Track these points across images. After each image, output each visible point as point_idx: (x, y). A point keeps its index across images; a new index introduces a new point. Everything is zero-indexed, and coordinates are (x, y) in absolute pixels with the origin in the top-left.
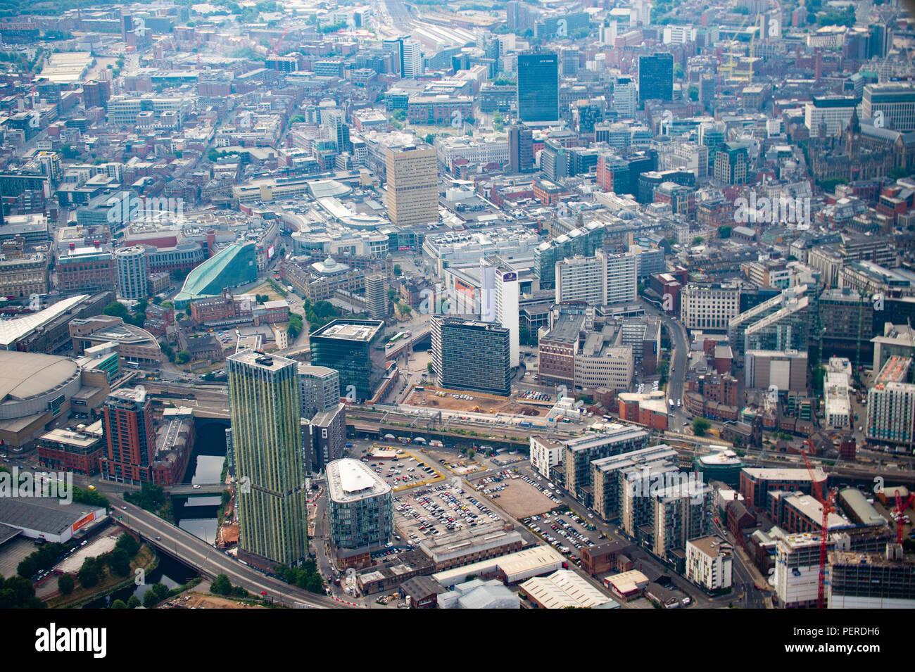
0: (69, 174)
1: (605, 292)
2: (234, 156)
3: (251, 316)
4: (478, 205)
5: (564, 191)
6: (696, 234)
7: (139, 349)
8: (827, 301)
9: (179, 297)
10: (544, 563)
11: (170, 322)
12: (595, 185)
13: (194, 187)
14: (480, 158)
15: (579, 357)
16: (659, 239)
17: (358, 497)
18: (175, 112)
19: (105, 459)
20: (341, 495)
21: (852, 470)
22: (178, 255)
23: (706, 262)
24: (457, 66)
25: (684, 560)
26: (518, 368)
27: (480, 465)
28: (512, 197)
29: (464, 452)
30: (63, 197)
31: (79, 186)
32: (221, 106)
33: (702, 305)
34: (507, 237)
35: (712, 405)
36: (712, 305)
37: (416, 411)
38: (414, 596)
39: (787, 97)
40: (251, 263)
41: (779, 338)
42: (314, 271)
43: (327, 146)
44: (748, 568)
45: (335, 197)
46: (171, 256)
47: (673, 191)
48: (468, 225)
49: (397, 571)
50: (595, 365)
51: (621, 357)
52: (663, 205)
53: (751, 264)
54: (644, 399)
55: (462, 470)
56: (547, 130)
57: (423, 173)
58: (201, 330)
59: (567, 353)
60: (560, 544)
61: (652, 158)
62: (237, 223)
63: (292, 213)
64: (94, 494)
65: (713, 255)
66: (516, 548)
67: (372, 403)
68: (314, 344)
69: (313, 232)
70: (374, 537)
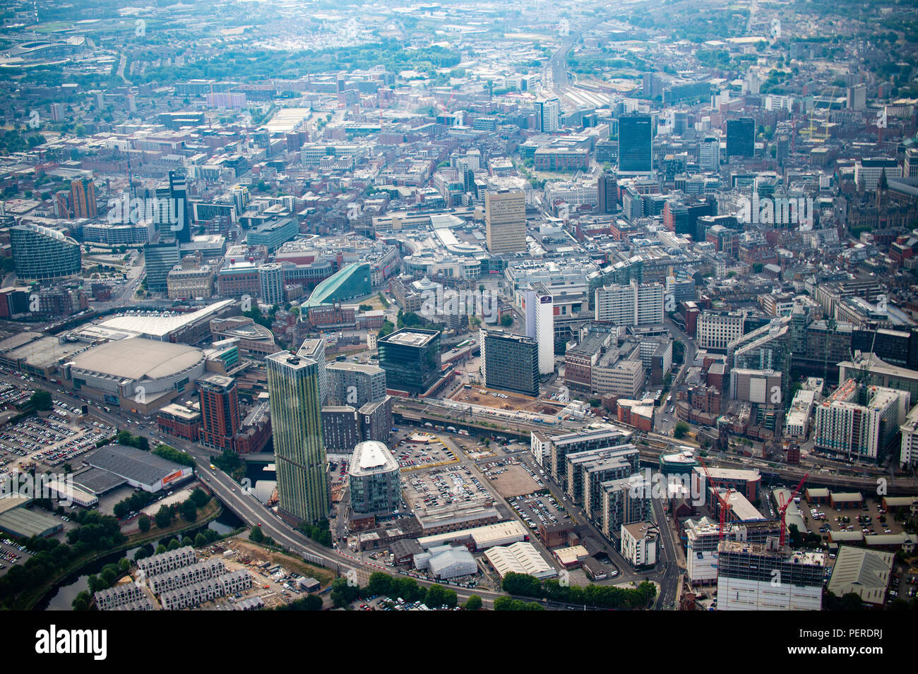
0: (253, 204)
1: (636, 314)
2: (383, 193)
3: (354, 321)
4: (561, 238)
5: (633, 229)
6: (732, 269)
7: (259, 344)
8: (814, 330)
9: (305, 305)
10: (509, 535)
11: (291, 324)
12: (662, 225)
13: (343, 217)
14: (578, 200)
15: (596, 368)
16: (693, 272)
17: (370, 473)
18: (350, 157)
19: (202, 429)
20: (358, 470)
21: (791, 473)
22: (311, 271)
23: (730, 293)
24: (586, 123)
25: (620, 540)
26: (552, 374)
27: (492, 452)
28: (592, 232)
29: (482, 440)
30: (244, 222)
31: (259, 214)
32: (389, 152)
33: (712, 328)
34: (573, 265)
35: (696, 412)
36: (720, 329)
37: (455, 405)
38: (397, 554)
39: (847, 157)
40: (366, 280)
41: (762, 359)
42: (413, 287)
43: (456, 186)
44: (676, 549)
45: (450, 228)
46: (306, 271)
47: (719, 233)
48: (547, 255)
49: (391, 533)
50: (608, 375)
51: (628, 369)
52: (708, 244)
53: (765, 296)
54: (637, 405)
55: (476, 455)
56: (635, 179)
57: (513, 212)
58: (315, 332)
59: (586, 364)
60: (530, 520)
61: (711, 205)
62: (364, 247)
63: (413, 240)
64: (185, 456)
65: (736, 288)
66: (493, 521)
67: (423, 397)
68: (381, 348)
69: (423, 256)
70: (383, 505)
